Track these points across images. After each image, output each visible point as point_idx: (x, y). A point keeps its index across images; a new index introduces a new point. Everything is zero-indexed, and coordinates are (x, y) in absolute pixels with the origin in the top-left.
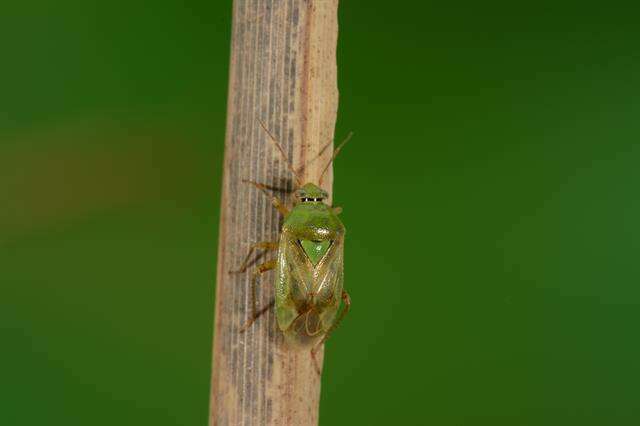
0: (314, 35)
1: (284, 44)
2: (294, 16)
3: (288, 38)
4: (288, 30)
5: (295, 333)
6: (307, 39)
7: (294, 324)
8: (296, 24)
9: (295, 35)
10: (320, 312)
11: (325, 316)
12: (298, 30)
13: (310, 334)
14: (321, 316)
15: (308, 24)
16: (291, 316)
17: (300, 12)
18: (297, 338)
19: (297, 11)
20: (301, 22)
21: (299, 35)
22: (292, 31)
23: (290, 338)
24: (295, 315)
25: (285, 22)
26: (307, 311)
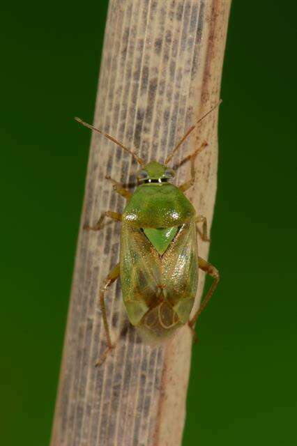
0: (163, 426)
1: (132, 436)
2: (145, 406)
3: (137, 430)
4: (138, 421)
5: (149, 327)
6: (157, 431)
7: (146, 319)
8: (146, 414)
9: (144, 428)
10: (173, 305)
11: (180, 309)
12: (148, 421)
13: (166, 328)
14: (176, 308)
15: (159, 414)
16: (141, 310)
17: (152, 402)
18: (152, 332)
19: (148, 400)
20: (152, 412)
21: (148, 425)
22: (142, 422)
23: (144, 332)
24: (145, 309)
25: (135, 412)
26: (157, 304)
